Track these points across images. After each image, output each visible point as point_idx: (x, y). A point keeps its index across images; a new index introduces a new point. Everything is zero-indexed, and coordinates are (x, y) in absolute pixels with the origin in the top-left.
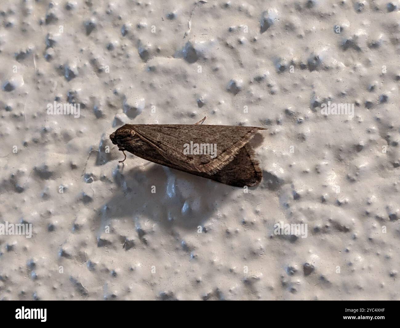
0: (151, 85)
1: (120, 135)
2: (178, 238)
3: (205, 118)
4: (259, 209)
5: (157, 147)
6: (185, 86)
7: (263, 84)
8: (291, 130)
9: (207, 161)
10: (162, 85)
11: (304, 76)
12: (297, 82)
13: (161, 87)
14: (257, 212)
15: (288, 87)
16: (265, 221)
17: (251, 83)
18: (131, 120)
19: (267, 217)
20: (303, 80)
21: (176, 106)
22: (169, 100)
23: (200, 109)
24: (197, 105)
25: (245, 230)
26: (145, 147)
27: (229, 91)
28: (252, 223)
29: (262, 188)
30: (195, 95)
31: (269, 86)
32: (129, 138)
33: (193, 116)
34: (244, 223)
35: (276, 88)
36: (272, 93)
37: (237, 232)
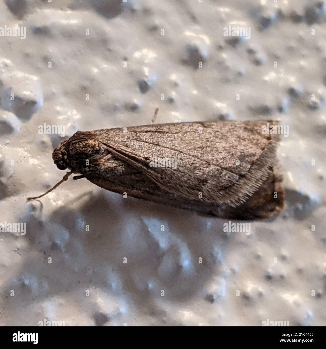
0: (46, 59)
1: (82, 151)
2: (164, 319)
3: (157, 110)
4: (285, 252)
5: (143, 167)
6: (107, 59)
7: (241, 49)
8: (301, 120)
9: (231, 183)
10: (65, 59)
11: (301, 33)
12: (293, 44)
13: (63, 62)
14: (283, 258)
15: (280, 53)
16: (300, 271)
17: (220, 48)
18: (24, 122)
19: (301, 264)
20: (301, 40)
21: (103, 94)
22: (86, 83)
23: (144, 95)
24: (138, 89)
25: (272, 290)
26: (121, 169)
27: (185, 62)
28: (282, 277)
29: (285, 217)
30: (131, 73)
31: (251, 52)
32: (98, 157)
33: (134, 108)
34: (269, 278)
35: (261, 55)
36: (257, 63)
37: (260, 295)
